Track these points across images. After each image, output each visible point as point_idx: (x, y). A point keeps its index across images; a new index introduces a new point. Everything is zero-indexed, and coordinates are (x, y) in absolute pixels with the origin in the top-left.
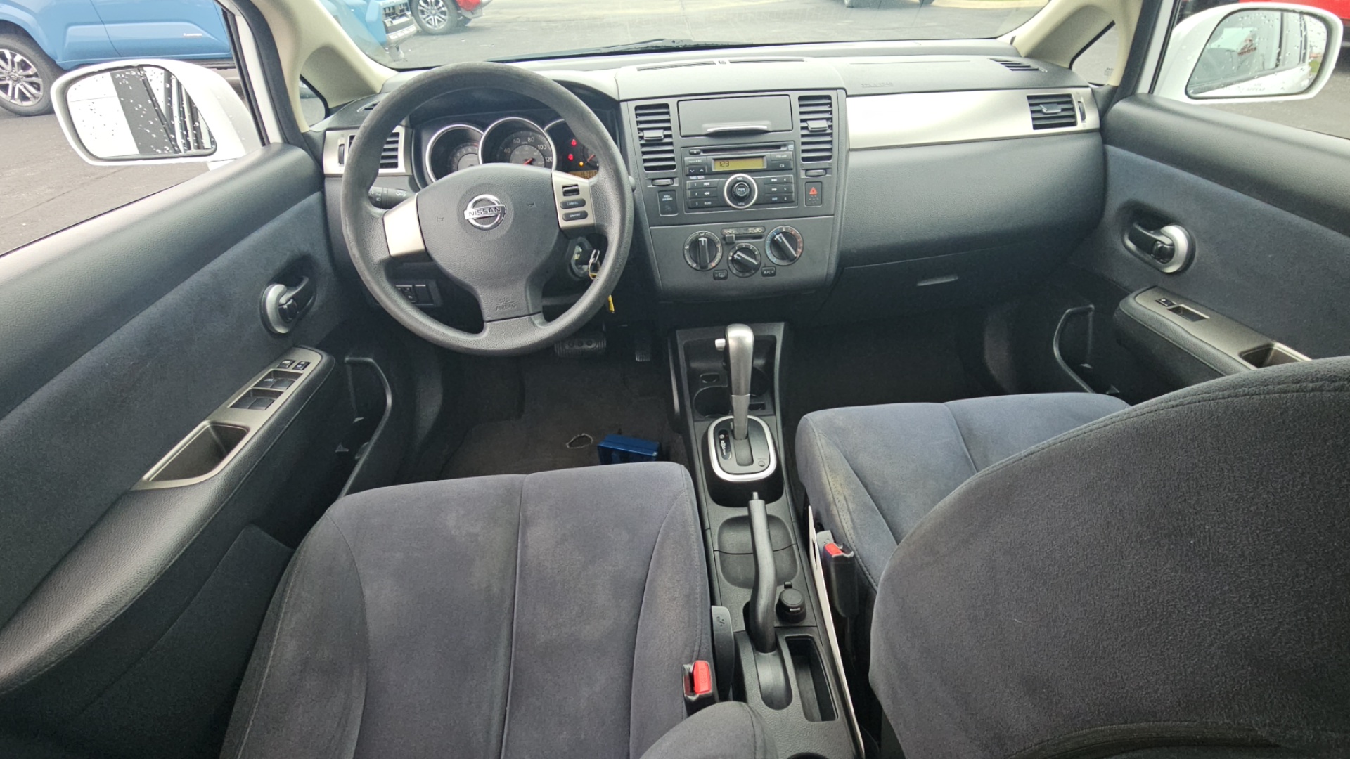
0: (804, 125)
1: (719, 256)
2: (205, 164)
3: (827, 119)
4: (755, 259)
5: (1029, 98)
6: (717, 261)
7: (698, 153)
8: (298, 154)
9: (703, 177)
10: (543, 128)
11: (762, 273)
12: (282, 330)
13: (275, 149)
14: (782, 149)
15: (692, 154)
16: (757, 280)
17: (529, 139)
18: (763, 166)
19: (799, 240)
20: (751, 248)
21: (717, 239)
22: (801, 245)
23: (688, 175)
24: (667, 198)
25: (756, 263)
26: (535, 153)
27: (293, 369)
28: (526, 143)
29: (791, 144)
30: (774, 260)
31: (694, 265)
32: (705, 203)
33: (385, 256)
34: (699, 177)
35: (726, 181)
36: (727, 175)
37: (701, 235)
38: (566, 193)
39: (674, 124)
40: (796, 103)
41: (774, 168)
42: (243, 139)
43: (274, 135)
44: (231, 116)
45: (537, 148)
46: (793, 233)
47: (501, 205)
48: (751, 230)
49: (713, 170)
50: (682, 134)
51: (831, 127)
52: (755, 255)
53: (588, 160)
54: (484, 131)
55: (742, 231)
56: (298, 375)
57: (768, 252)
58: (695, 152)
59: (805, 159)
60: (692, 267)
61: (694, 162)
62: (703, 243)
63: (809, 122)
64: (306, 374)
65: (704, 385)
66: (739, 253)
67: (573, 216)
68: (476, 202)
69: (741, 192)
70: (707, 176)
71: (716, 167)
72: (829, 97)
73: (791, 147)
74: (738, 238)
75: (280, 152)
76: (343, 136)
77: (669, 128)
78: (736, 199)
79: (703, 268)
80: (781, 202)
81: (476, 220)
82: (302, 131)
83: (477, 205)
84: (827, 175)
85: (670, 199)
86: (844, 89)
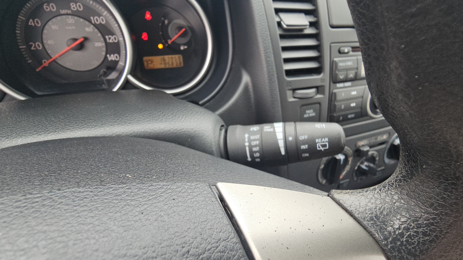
4: (375, 164)
6: (344, 173)
7: (348, 52)
9: (351, 84)
15: (341, 52)
17: (74, 7)
20: (374, 155)
21: (351, 152)
23: (336, 83)
24: (310, 113)
25: (374, 167)
26: (87, 29)
28: (69, 12)
30: (387, 161)
31: (323, 181)
32: (349, 116)
34: (347, 84)
39: (322, 6)
45: (90, 22)
48: (379, 138)
49: (360, 75)
50: (332, 22)
52: (375, 160)
53: (170, 42)
55: (373, 140)
57: (385, 155)
61: (343, 64)
66: (365, 162)
70: (354, 83)
71: (363, 70)
85: (313, 115)
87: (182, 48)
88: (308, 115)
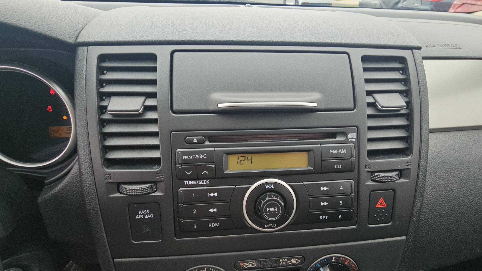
0: (370, 99)
3: (402, 93)
7: (200, 142)
9: (207, 182)
14: (338, 139)
15: (190, 143)
18: (309, 165)
23: (182, 178)
24: (144, 214)
29: (352, 131)
32: (210, 225)
34: (201, 182)
35: (247, 189)
36: (247, 181)
39: (162, 89)
40: (358, 65)
41: (324, 169)
46: (346, 263)
48: (283, 261)
49: (225, 171)
50: (175, 107)
51: (409, 105)
55: (269, 264)
58: (195, 140)
59: (372, 154)
61: (191, 157)
63: (376, 96)
70: (213, 180)
71: (232, 166)
72: (402, 60)
73: (352, 136)
77: (153, 95)
80: (332, 221)
84: (402, 180)
85: (149, 216)
86: (419, 48)
88: (142, 216)
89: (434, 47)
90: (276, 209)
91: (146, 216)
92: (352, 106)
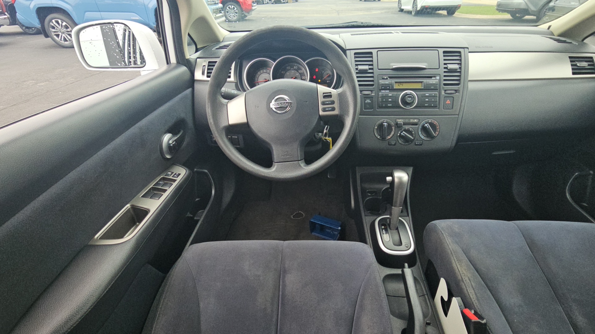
0: (446, 66)
1: (392, 133)
2: (139, 72)
3: (458, 64)
4: (412, 135)
5: (570, 57)
6: (391, 136)
7: (387, 79)
8: (184, 69)
9: (388, 91)
10: (304, 61)
11: (415, 143)
12: (168, 157)
13: (173, 66)
14: (433, 78)
15: (383, 79)
16: (411, 147)
17: (295, 67)
18: (422, 87)
19: (437, 127)
20: (411, 130)
21: (393, 124)
22: (439, 130)
23: (380, 90)
24: (368, 101)
25: (413, 138)
26: (297, 74)
27: (172, 177)
28: (293, 69)
29: (437, 76)
30: (423, 137)
31: (379, 137)
32: (388, 105)
33: (226, 124)
34: (386, 91)
35: (401, 94)
36: (401, 91)
37: (384, 121)
38: (324, 97)
39: (375, 62)
40: (441, 54)
41: (427, 88)
42: (158, 60)
43: (173, 59)
44: (154, 49)
45: (298, 72)
46: (435, 123)
47: (290, 101)
48: (412, 121)
49: (394, 88)
50: (379, 68)
51: (460, 68)
52: (412, 133)
53: (323, 79)
54: (274, 62)
55: (407, 121)
56: (175, 181)
57: (420, 133)
58: (385, 78)
59: (445, 84)
60: (377, 138)
61: (384, 83)
62: (385, 126)
63: (448, 65)
64: (179, 179)
65: (369, 196)
66: (404, 132)
67: (327, 109)
68: (277, 99)
69: (409, 100)
70: (390, 91)
71: (396, 86)
72: (460, 52)
73: (438, 78)
74: (405, 124)
75: (175, 68)
76: (205, 61)
77: (372, 65)
78: (405, 103)
79: (383, 138)
80: (430, 107)
81: (275, 108)
82: (187, 58)
83: (277, 100)
84: (457, 94)
85: (370, 102)
86: (468, 48)
87: (328, 82)
88: (367, 102)
89: (480, 48)
90: (411, 99)
91: (369, 102)
92: (438, 68)
